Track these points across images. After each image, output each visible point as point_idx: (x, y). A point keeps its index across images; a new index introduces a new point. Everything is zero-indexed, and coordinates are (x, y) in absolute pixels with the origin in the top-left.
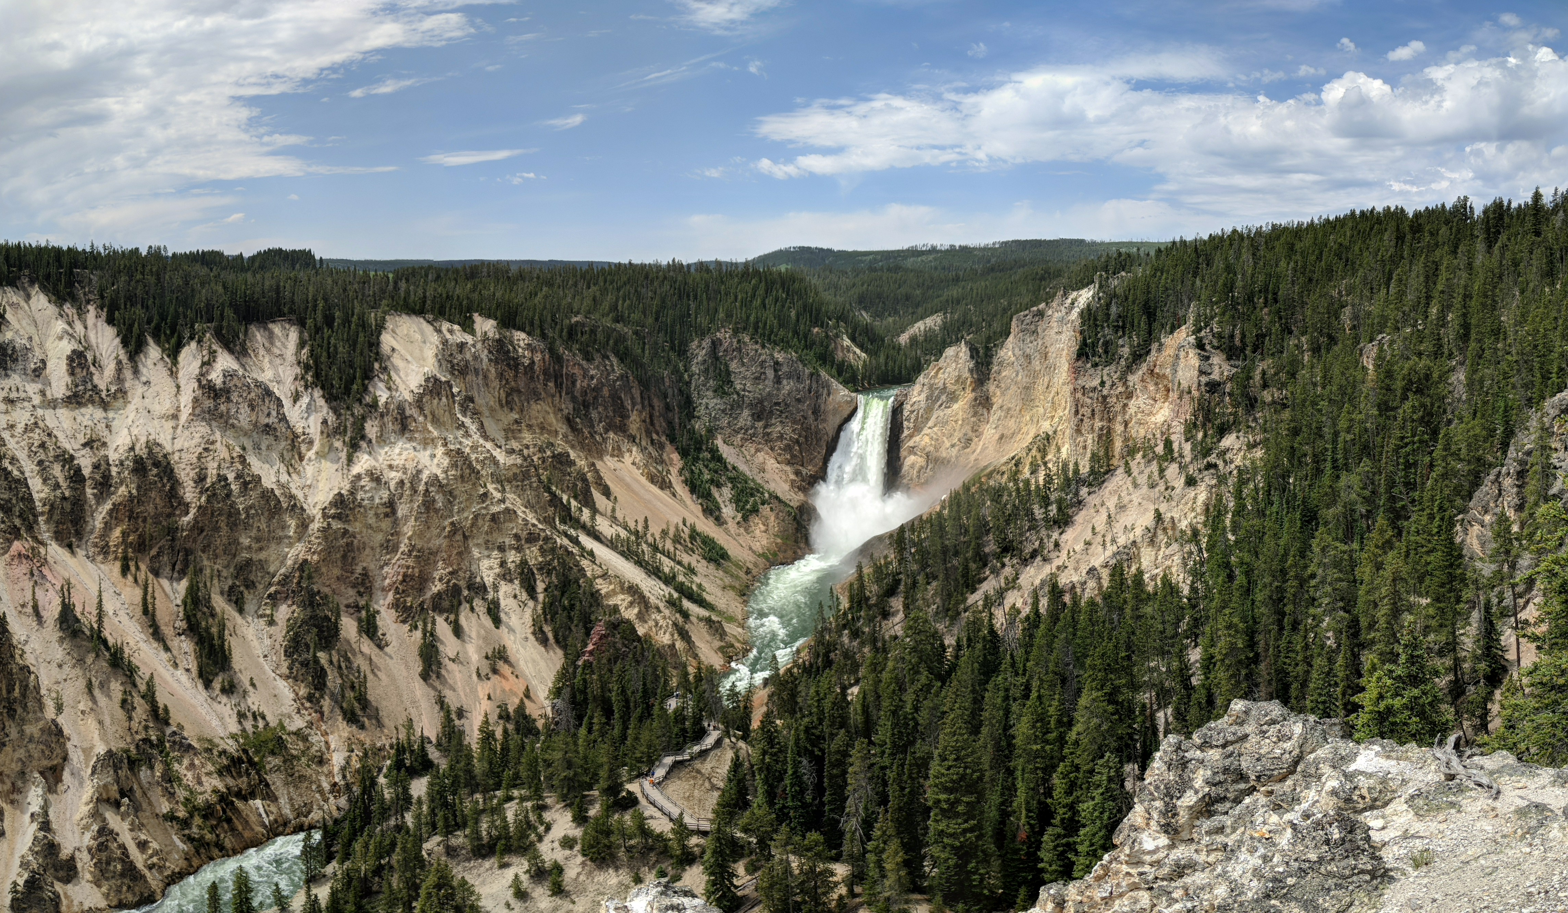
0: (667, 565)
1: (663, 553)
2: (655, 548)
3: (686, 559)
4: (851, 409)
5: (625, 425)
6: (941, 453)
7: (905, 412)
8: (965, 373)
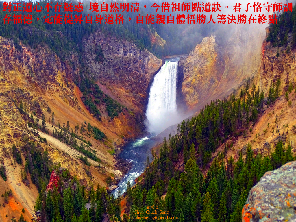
0: (79, 143)
1: (76, 137)
2: (73, 135)
3: (87, 140)
4: (159, 67)
5: (55, 78)
6: (201, 87)
7: (185, 68)
8: (212, 49)
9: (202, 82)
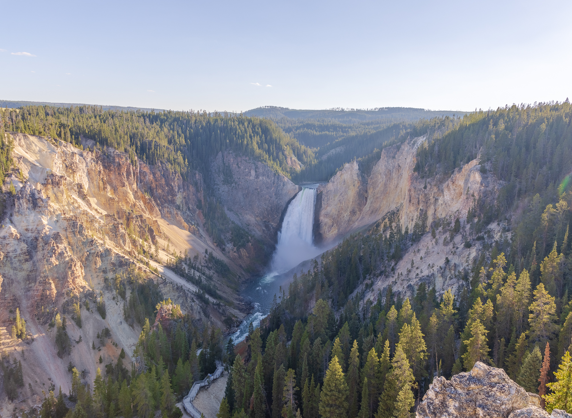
0: (197, 275)
1: (195, 269)
4: (295, 193)
5: (174, 200)
6: (341, 219)
7: (323, 197)
8: (355, 177)
9: (342, 213)
